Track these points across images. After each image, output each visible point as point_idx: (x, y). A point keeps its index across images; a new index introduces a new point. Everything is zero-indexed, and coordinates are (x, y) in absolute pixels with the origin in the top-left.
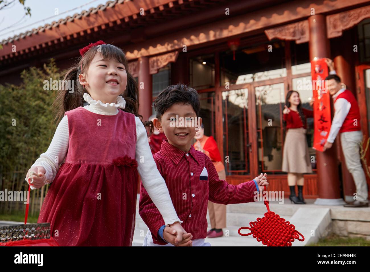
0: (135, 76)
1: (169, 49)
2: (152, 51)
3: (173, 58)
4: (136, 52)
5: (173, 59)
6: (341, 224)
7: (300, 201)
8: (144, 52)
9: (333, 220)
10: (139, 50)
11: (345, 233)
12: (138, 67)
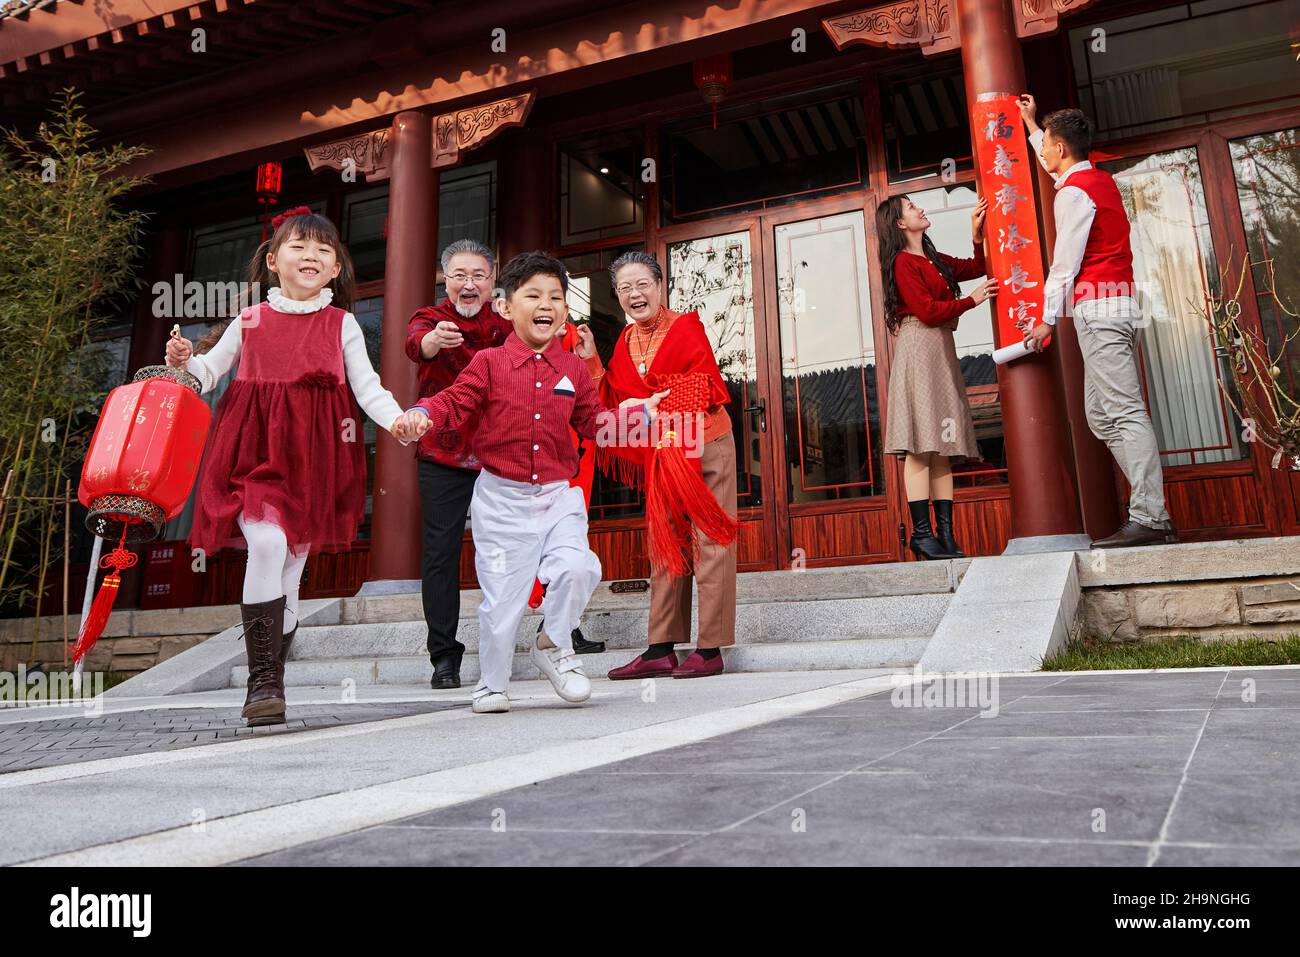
0: (379, 175)
1: (500, 83)
2: (442, 90)
3: (512, 112)
4: (384, 97)
5: (515, 117)
6: (1114, 600)
7: (947, 548)
8: (409, 98)
9: (1086, 590)
10: (396, 91)
11: (1130, 630)
12: (391, 146)
